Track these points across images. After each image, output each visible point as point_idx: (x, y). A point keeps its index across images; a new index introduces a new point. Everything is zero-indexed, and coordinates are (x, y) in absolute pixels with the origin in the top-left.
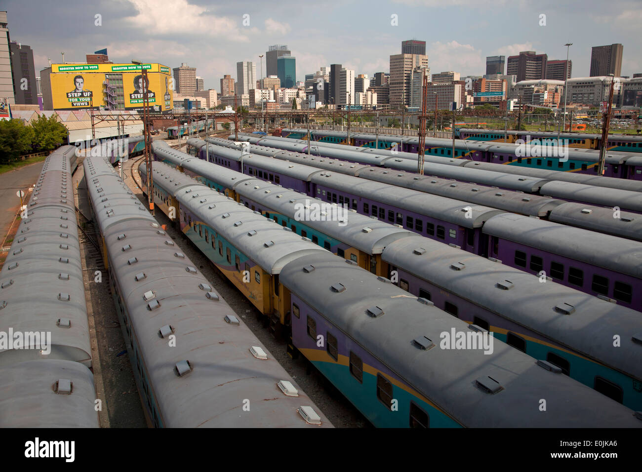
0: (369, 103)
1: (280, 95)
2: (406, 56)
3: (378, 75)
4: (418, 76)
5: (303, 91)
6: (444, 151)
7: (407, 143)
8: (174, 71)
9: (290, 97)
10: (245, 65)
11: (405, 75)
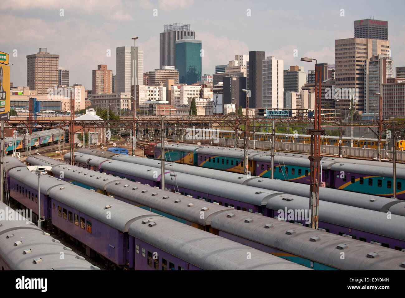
0: (306, 106)
1: (176, 94)
2: (358, 40)
3: (320, 67)
4: (375, 69)
5: (209, 89)
6: (373, 182)
7: (329, 168)
8: (28, 58)
9: (190, 96)
10: (128, 51)
11: (358, 67)
